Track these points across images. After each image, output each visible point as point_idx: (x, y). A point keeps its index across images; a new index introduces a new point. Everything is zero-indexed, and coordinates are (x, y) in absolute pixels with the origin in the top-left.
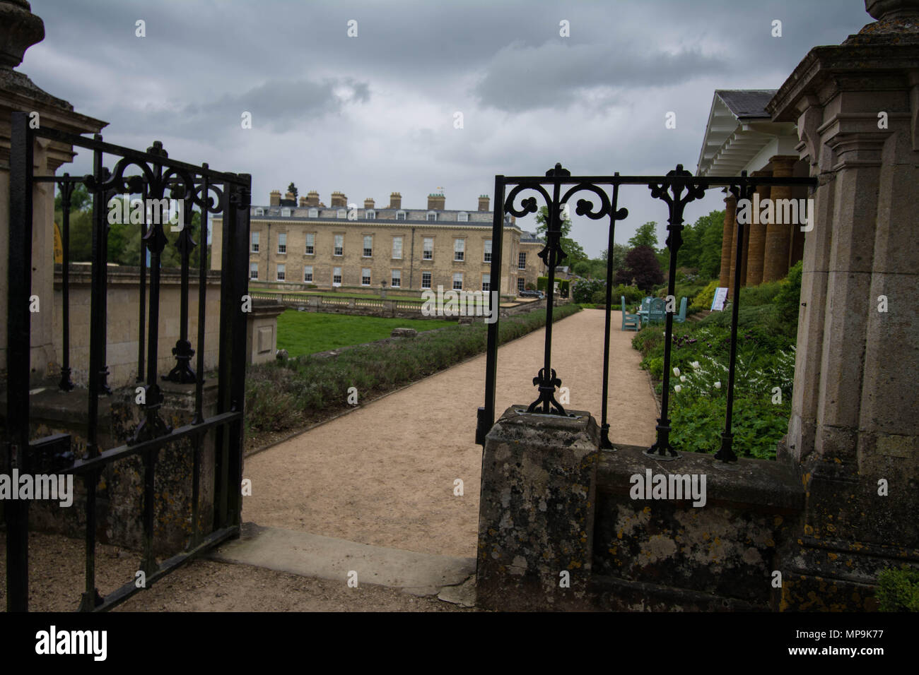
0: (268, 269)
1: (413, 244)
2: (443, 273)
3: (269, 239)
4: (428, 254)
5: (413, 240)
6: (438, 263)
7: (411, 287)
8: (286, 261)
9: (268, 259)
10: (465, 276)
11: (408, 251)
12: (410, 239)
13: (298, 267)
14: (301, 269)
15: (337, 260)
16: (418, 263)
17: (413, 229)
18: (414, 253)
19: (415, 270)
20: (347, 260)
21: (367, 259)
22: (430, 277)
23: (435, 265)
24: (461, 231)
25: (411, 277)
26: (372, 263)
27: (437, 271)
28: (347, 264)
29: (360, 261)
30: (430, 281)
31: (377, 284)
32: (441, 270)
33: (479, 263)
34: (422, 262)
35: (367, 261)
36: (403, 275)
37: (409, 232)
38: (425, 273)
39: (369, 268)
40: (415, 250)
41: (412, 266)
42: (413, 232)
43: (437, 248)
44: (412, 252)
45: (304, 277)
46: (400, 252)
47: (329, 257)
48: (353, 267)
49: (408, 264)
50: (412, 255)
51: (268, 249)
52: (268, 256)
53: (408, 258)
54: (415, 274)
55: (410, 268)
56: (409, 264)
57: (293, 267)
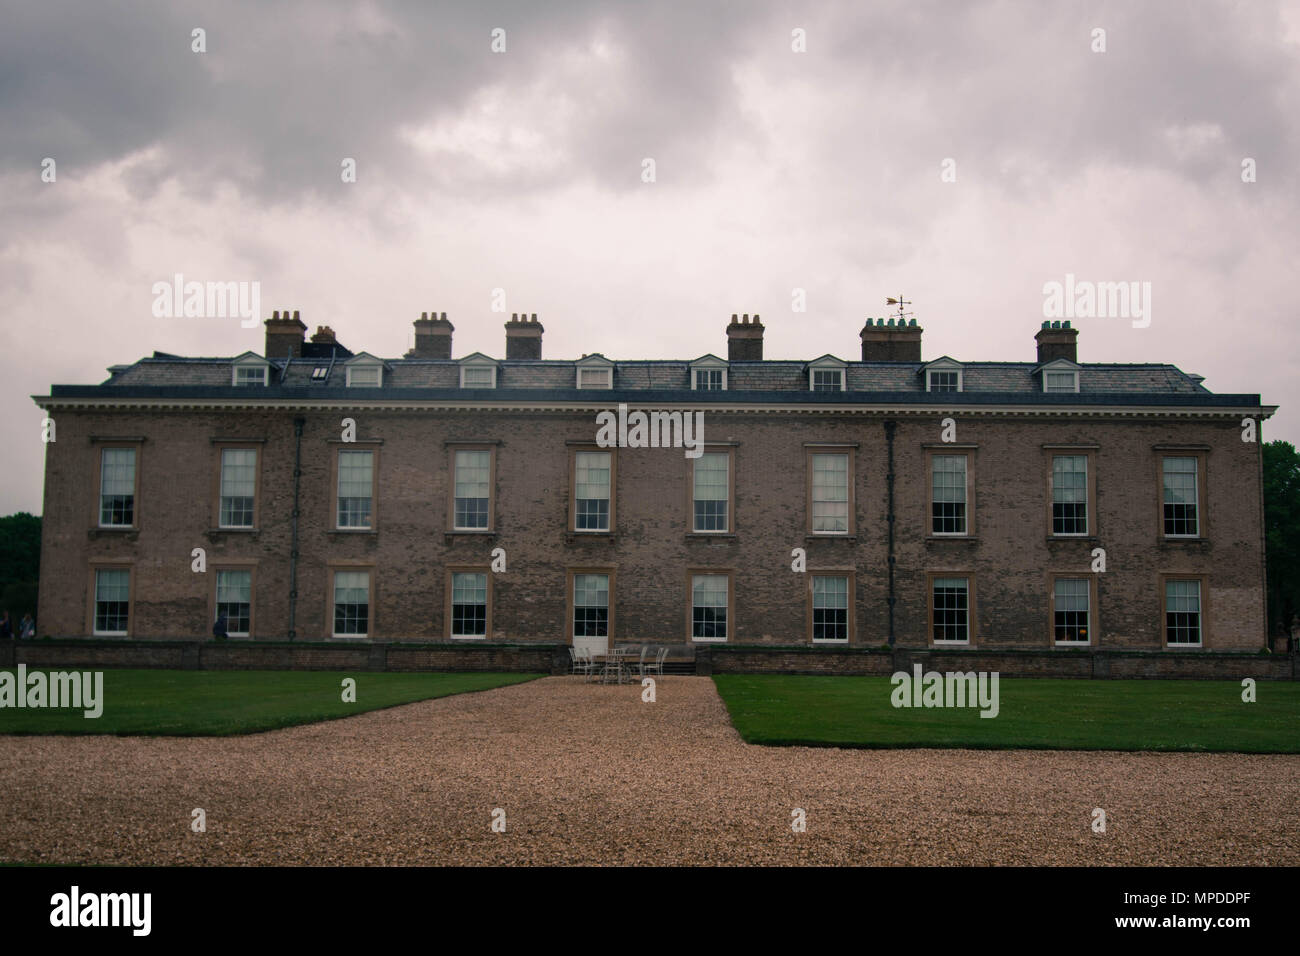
0: (294, 594)
1: (891, 479)
2: (1013, 584)
3: (298, 473)
4: (947, 515)
5: (891, 464)
6: (992, 547)
7: (892, 640)
8: (372, 560)
9: (295, 554)
10: (1102, 591)
11: (876, 507)
12: (881, 459)
13: (427, 581)
14: (442, 588)
15: (589, 550)
16: (914, 548)
17: (891, 424)
18: (898, 513)
19: (908, 574)
20: (629, 545)
21: (709, 539)
22: (962, 601)
23: (983, 553)
24: (1073, 428)
25: (891, 601)
26: (730, 556)
27: (992, 577)
28: (630, 562)
29: (683, 549)
30: (962, 617)
31: (758, 635)
32: (1007, 573)
33: (1150, 541)
34: (931, 545)
35: (716, 546)
36: (859, 594)
37: (874, 437)
38: (940, 584)
39: (719, 572)
40: (900, 500)
41: (891, 560)
42: (890, 437)
43: (985, 489)
44: (891, 507)
45: (450, 619)
46: (843, 511)
47: (556, 538)
48: (656, 571)
49: (876, 552)
50: (891, 518)
51: (297, 513)
52: (296, 539)
53: (876, 530)
54: (908, 592)
55: (885, 567)
56: (881, 551)
57: (404, 579)
